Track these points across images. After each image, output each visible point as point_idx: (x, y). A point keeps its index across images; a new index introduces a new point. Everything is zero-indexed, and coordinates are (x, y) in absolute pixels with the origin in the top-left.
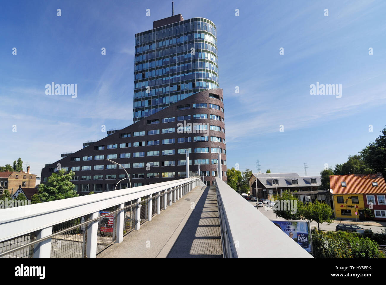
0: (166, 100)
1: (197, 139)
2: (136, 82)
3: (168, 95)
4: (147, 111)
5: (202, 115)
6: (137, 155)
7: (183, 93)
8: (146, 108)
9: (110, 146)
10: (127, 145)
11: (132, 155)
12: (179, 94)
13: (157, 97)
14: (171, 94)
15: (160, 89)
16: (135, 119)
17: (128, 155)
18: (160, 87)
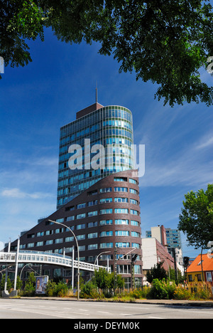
0: (82, 187)
1: (103, 222)
2: (60, 172)
3: (82, 182)
4: (66, 198)
5: (107, 200)
6: (58, 241)
7: (93, 179)
8: (66, 196)
9: (39, 234)
10: (51, 233)
11: (54, 242)
12: (91, 180)
13: (74, 185)
14: (85, 181)
15: (77, 177)
16: (57, 207)
17: (50, 242)
18: (77, 174)
